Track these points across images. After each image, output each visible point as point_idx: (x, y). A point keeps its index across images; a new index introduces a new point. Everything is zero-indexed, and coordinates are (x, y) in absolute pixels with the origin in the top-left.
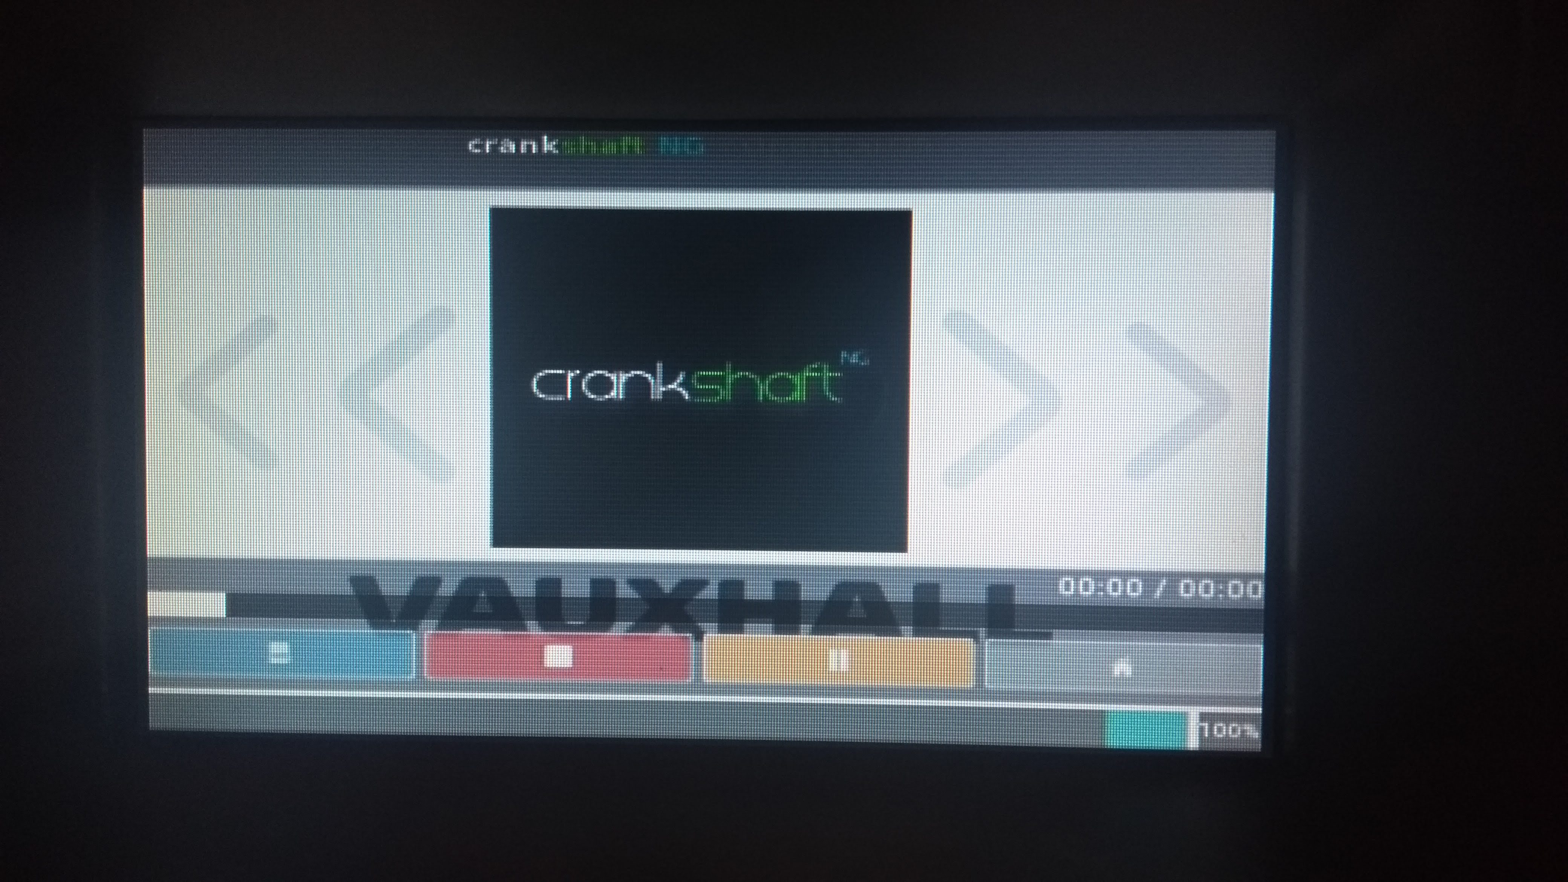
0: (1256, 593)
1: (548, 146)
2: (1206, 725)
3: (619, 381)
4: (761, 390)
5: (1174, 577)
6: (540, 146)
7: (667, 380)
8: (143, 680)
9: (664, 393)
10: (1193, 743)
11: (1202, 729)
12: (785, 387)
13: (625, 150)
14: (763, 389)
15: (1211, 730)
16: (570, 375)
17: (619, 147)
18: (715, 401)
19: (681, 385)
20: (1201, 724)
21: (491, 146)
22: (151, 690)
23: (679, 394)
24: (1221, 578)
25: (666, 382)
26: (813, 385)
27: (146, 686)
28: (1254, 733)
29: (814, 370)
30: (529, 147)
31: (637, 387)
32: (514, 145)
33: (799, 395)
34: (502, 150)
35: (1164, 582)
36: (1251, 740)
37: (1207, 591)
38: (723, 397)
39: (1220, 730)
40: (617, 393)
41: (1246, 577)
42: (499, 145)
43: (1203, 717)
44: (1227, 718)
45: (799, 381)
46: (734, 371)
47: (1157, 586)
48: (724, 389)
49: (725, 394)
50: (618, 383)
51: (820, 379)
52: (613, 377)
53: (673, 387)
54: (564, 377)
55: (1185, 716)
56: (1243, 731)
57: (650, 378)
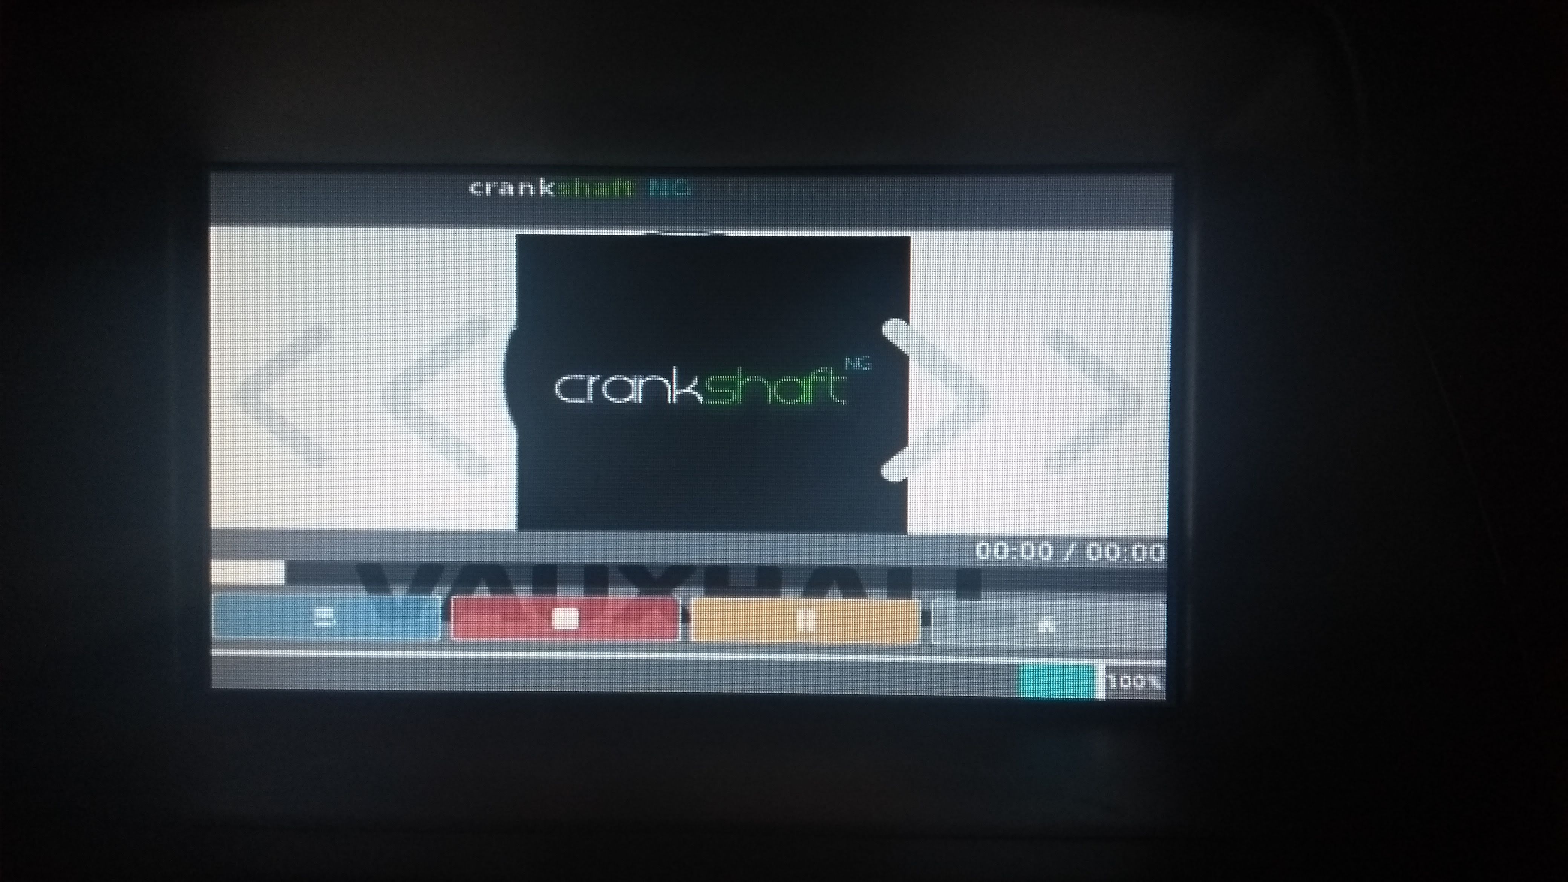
0: (1159, 556)
1: (545, 189)
2: (1112, 677)
3: (637, 385)
4: (770, 394)
5: (1082, 542)
6: (537, 189)
7: (682, 384)
8: (206, 643)
9: (679, 396)
10: (1101, 694)
11: (1108, 681)
12: (793, 391)
13: (617, 193)
14: (772, 393)
15: (1118, 681)
16: (592, 380)
17: (612, 190)
18: (728, 403)
19: (695, 389)
20: (1107, 676)
21: (492, 189)
22: (214, 652)
23: (694, 397)
24: (1126, 542)
25: (681, 385)
26: (819, 389)
27: (210, 648)
28: (1157, 684)
29: (819, 375)
30: (527, 190)
31: (654, 392)
32: (512, 188)
33: (805, 397)
34: (502, 192)
35: (1072, 547)
36: (1154, 690)
37: (1112, 554)
38: (734, 400)
39: (1126, 681)
40: (636, 396)
41: (1148, 541)
42: (499, 187)
43: (1110, 670)
44: (1133, 671)
45: (806, 385)
46: (744, 376)
47: (1067, 549)
48: (736, 393)
49: (737, 397)
50: (637, 387)
51: (826, 383)
52: (632, 382)
53: (687, 391)
54: (585, 382)
55: (1092, 669)
56: (1147, 682)
57: (667, 384)
